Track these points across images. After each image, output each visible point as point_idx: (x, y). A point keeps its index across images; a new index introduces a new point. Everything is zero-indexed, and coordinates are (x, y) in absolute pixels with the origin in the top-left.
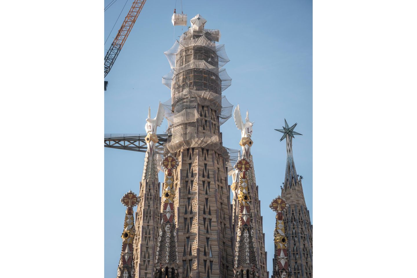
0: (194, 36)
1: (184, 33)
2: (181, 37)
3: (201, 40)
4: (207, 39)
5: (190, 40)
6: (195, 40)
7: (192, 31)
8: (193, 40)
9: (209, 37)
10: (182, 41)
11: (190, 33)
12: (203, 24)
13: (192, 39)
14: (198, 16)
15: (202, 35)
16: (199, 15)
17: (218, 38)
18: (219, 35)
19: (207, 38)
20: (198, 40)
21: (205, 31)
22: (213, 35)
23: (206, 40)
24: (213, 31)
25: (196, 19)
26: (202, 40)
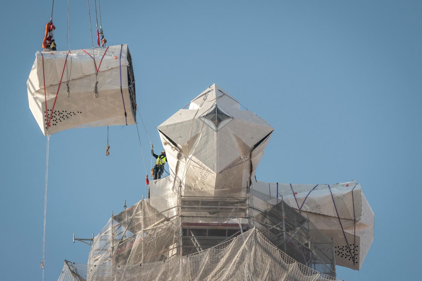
0: (184, 231)
1: (118, 218)
2: (97, 245)
3: (236, 258)
4: (277, 254)
5: (163, 258)
6: (196, 264)
7: (173, 201)
8: (183, 261)
9: (293, 235)
10: (102, 266)
11: (159, 215)
12: (250, 151)
13: (173, 252)
14: (212, 96)
15: (246, 228)
16: (221, 94)
17: (356, 246)
18: (363, 219)
19: (281, 247)
20: (218, 261)
21: (266, 197)
22: (321, 225)
23: (269, 261)
24: (316, 195)
25: (196, 122)
26: (242, 258)
